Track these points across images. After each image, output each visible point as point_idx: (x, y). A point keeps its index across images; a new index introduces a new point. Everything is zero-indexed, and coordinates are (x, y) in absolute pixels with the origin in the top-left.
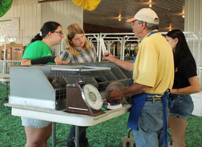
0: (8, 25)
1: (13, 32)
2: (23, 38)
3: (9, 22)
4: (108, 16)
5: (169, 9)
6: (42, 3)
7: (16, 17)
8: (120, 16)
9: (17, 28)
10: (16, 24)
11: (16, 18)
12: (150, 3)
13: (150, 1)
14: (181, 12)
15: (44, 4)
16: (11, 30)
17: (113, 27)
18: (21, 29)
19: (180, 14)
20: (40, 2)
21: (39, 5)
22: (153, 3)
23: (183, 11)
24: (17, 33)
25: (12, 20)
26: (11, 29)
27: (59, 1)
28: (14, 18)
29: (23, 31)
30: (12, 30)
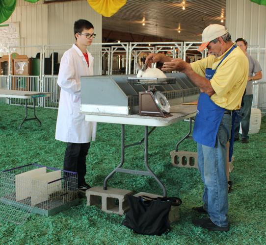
0: (5, 31)
1: (12, 40)
2: (25, 48)
3: (6, 28)
4: (129, 20)
5: (205, 13)
6: (49, 4)
7: (15, 21)
8: (144, 20)
9: (17, 36)
10: (15, 31)
11: (15, 23)
12: (183, 5)
13: (184, 3)
14: (219, 15)
15: (52, 5)
16: (9, 38)
17: (133, 33)
18: (22, 36)
19: (218, 18)
20: (46, 2)
21: (46, 6)
22: (187, 5)
23: (222, 14)
24: (17, 42)
25: (10, 25)
26: (9, 36)
27: (72, 2)
28: (12, 22)
29: (25, 39)
30: (11, 37)
